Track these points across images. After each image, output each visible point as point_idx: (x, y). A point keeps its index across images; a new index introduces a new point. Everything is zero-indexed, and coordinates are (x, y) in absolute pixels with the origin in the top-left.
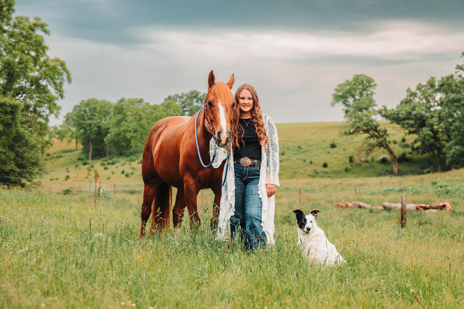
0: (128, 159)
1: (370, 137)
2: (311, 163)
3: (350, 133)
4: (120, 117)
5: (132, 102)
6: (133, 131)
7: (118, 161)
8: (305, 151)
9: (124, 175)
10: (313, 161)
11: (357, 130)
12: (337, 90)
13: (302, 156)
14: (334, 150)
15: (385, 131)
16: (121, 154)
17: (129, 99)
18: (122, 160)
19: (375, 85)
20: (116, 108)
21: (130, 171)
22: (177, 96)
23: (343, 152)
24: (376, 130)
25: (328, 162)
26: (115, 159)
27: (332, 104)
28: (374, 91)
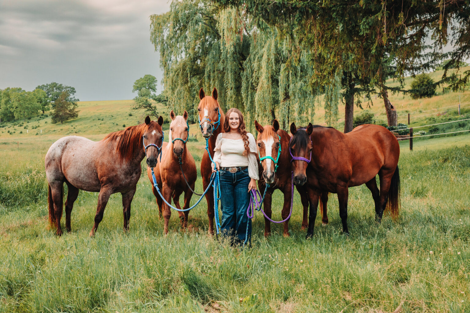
0: (13, 124)
1: (147, 111)
2: (117, 125)
3: (136, 109)
4: (7, 98)
5: (14, 90)
6: (15, 107)
7: (7, 126)
8: (115, 118)
9: (9, 134)
10: (118, 124)
11: (140, 107)
12: (135, 83)
13: (113, 121)
14: (131, 117)
15: (155, 107)
16: (9, 121)
17: (12, 88)
18: (9, 124)
19: (156, 81)
20: (4, 94)
21: (13, 131)
22: (44, 85)
23: (135, 118)
24: (150, 107)
25: (125, 124)
26: (5, 124)
27: (133, 91)
28: (156, 84)
